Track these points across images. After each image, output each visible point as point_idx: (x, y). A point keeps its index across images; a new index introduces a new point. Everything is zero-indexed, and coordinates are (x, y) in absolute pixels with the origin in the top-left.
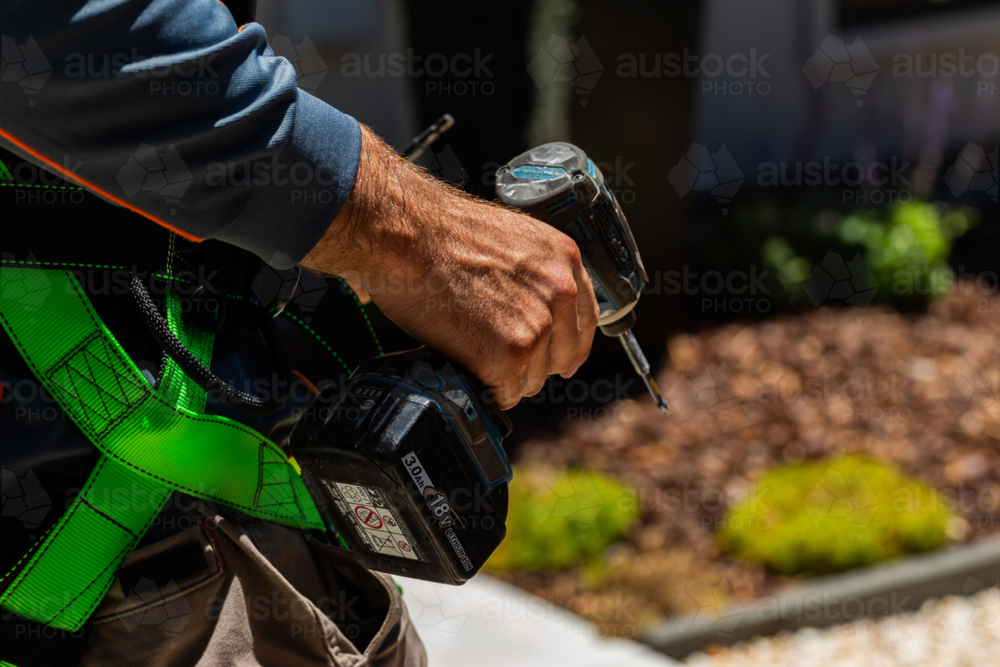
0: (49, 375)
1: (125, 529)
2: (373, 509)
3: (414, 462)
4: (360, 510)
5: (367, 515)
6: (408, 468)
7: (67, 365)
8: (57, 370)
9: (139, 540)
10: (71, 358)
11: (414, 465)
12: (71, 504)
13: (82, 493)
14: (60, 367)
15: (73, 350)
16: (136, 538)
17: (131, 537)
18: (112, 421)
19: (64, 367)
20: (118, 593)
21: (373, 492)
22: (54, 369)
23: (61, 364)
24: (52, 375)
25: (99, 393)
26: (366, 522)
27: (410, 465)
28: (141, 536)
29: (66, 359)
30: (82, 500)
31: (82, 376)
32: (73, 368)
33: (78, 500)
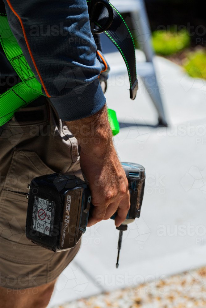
0: (12, 60)
1: (24, 100)
2: (46, 211)
3: (70, 199)
4: (41, 211)
5: (41, 214)
6: (67, 199)
7: (19, 59)
8: (15, 59)
9: (27, 105)
10: (20, 57)
11: (69, 200)
12: (8, 90)
13: (13, 88)
14: (17, 58)
15: (21, 55)
16: (26, 104)
17: (25, 103)
18: (30, 77)
19: (18, 59)
20: (14, 119)
21: (50, 204)
22: (14, 58)
23: (17, 57)
24: (13, 60)
25: (28, 69)
26: (39, 217)
27: (68, 199)
28: (28, 104)
29: (19, 57)
30: (12, 90)
31: (23, 63)
32: (20, 60)
33: (11, 89)
